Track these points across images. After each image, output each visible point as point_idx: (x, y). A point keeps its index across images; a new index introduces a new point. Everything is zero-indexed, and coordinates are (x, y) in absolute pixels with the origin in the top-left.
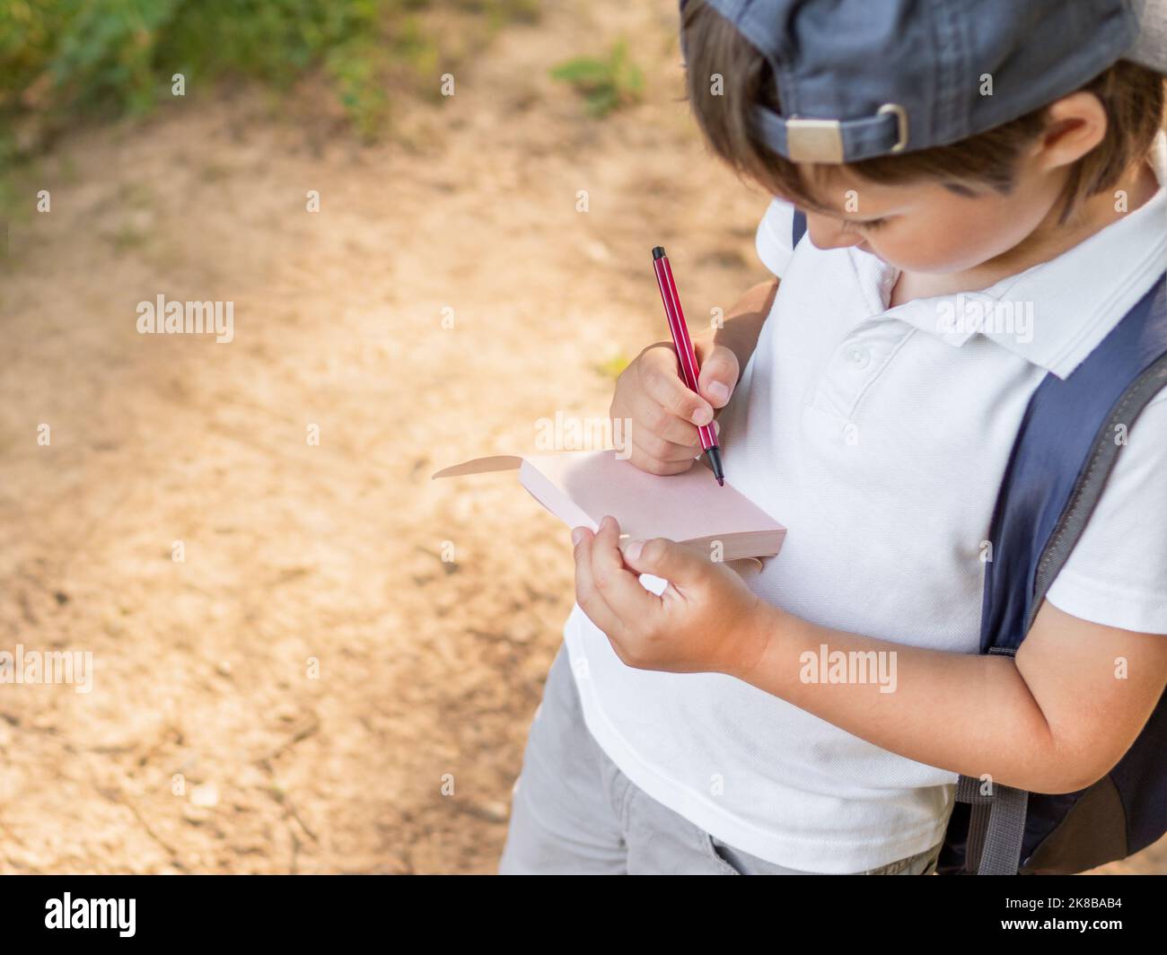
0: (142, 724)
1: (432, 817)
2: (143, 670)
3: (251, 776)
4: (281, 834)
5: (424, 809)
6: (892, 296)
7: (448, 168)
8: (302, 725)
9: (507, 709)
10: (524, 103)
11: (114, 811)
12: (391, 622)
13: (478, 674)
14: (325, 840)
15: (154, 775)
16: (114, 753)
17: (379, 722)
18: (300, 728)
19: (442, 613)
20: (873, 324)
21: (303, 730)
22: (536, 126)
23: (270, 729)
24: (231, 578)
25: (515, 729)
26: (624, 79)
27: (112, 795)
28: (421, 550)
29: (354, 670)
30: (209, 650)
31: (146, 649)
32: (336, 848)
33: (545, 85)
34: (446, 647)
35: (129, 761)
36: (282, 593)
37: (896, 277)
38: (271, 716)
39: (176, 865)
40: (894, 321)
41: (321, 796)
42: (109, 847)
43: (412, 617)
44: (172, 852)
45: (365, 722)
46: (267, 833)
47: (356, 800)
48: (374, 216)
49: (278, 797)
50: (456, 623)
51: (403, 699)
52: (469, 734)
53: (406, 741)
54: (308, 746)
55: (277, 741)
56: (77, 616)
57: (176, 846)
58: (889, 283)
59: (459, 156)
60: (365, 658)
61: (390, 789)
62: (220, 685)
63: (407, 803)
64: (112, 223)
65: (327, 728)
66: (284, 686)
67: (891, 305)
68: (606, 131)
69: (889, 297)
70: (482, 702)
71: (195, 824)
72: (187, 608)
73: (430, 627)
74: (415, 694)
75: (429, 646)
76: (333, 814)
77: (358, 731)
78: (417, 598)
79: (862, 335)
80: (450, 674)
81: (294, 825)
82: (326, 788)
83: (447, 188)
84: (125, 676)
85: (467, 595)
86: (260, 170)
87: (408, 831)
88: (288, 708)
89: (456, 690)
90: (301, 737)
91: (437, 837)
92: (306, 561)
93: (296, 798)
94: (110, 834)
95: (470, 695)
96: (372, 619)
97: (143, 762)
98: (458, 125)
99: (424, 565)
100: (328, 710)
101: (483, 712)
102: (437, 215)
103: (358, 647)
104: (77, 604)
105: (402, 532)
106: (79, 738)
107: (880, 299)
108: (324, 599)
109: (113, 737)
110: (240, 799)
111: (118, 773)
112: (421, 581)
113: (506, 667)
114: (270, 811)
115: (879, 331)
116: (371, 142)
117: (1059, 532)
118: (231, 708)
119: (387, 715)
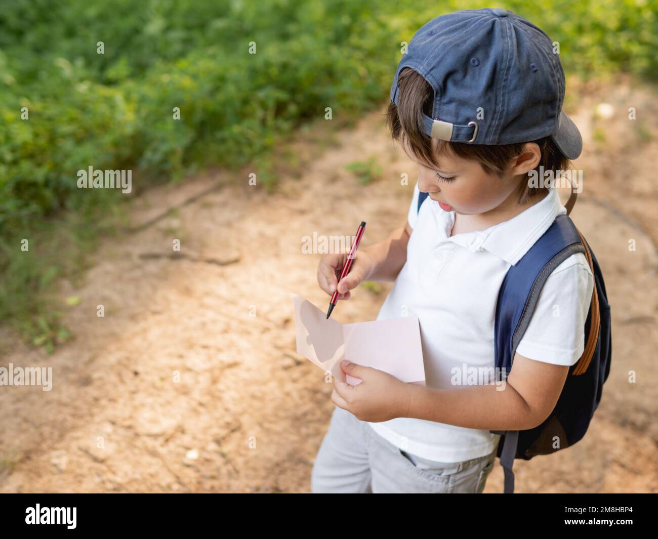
0: (167, 424)
1: (287, 465)
2: (169, 403)
3: (212, 447)
4: (224, 470)
5: (284, 461)
6: (451, 232)
7: (302, 204)
8: (234, 426)
9: (319, 421)
10: (334, 179)
11: (154, 461)
12: (273, 385)
13: (309, 406)
14: (242, 473)
15: (172, 446)
16: (155, 436)
17: (267, 425)
18: (234, 427)
19: (294, 381)
20: (443, 243)
21: (235, 428)
22: (338, 189)
23: (221, 427)
24: (207, 366)
25: (323, 428)
26: (375, 171)
27: (154, 454)
28: (287, 356)
29: (257, 404)
30: (197, 395)
31: (170, 395)
32: (247, 476)
33: (343, 172)
34: (295, 394)
35: (161, 440)
36: (228, 372)
37: (453, 225)
38: (222, 422)
39: (180, 483)
40: (451, 242)
41: (241, 455)
42: (152, 475)
43: (281, 382)
44: (177, 477)
45: (260, 425)
46: (218, 470)
47: (256, 457)
48: (271, 222)
49: (223, 455)
50: (300, 385)
51: (276, 416)
52: (304, 431)
53: (278, 433)
54: (237, 435)
55: (223, 432)
56: (142, 381)
57: (179, 475)
58: (450, 228)
59: (306, 199)
60: (261, 399)
61: (271, 453)
62: (202, 410)
63: (276, 459)
64: (163, 224)
65: (245, 427)
66: (227, 410)
67: (451, 236)
68: (367, 191)
69: (450, 233)
70: (309, 417)
71: (188, 466)
72: (188, 379)
73: (289, 387)
74: (282, 414)
75: (288, 394)
76: (246, 463)
77: (257, 429)
78: (283, 374)
79: (440, 247)
80: (297, 406)
81: (230, 467)
82: (243, 452)
83: (302, 212)
84: (162, 405)
85: (305, 373)
86: (224, 205)
87: (277, 471)
88: (228, 419)
89: (299, 412)
90: (233, 431)
91: (289, 473)
92: (238, 359)
93: (231, 456)
94: (152, 470)
95: (305, 414)
96: (265, 383)
97: (167, 441)
98: (307, 187)
99: (288, 362)
100: (245, 420)
101: (311, 421)
102: (297, 223)
103: (259, 394)
104: (142, 376)
105: (278, 348)
106: (140, 430)
107: (446, 234)
108: (245, 375)
109: (156, 430)
110: (207, 456)
111: (156, 444)
112: (286, 368)
113: (319, 403)
114: (219, 461)
115: (446, 246)
116: (272, 193)
117: (519, 326)
118: (205, 419)
119: (271, 422)
